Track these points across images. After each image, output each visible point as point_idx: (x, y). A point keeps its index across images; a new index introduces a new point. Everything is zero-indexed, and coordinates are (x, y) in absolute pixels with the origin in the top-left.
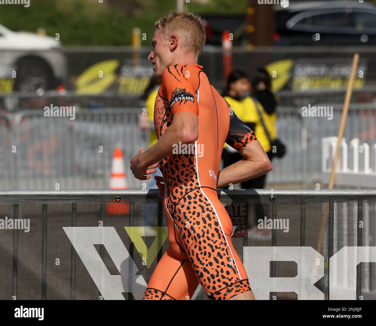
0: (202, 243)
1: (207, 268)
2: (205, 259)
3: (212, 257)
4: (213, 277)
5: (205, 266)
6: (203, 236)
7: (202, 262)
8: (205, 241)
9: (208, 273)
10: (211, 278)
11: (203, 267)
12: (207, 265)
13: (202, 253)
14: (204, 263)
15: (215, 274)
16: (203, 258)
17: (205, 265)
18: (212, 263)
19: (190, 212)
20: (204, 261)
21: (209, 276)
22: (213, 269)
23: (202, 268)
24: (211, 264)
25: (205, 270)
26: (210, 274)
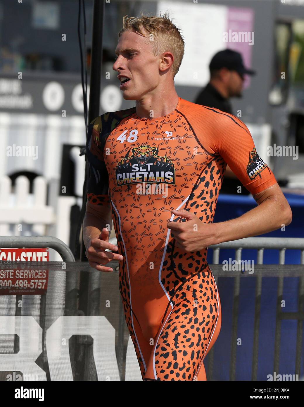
0: (195, 329)
1: (178, 353)
2: (183, 344)
3: (192, 349)
4: (176, 366)
5: (177, 350)
6: (200, 324)
7: (178, 345)
8: (198, 329)
9: (175, 359)
10: (172, 365)
11: (175, 349)
12: (180, 351)
13: (184, 337)
14: (178, 347)
15: (180, 365)
16: (182, 342)
17: (179, 349)
18: (187, 354)
19: (201, 292)
20: (180, 345)
21: (173, 362)
22: (183, 359)
23: (172, 349)
24: (185, 354)
25: (174, 354)
26: (176, 361)
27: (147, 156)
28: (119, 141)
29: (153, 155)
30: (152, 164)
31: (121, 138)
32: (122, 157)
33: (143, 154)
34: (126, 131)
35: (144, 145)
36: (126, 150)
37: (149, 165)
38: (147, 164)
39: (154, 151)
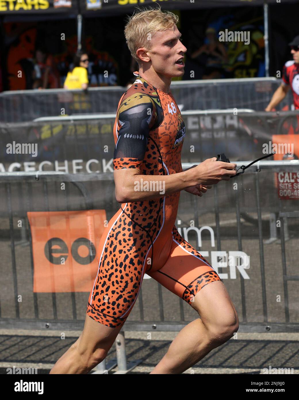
31: (170, 111)
32: (177, 126)
34: (168, 105)
36: (176, 120)
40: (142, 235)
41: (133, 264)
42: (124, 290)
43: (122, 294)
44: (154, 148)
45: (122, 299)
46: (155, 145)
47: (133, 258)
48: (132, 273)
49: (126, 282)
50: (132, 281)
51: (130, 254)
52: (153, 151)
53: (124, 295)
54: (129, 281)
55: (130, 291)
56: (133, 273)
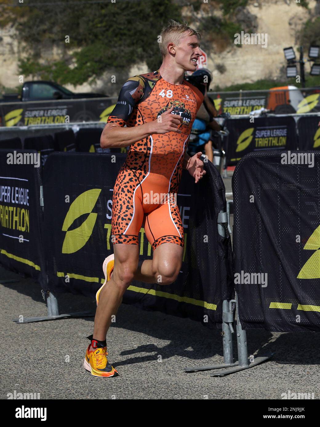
27: (179, 107)
28: (161, 97)
29: (183, 107)
30: (182, 113)
31: (162, 94)
32: (164, 106)
33: (177, 106)
34: (163, 90)
35: (177, 100)
36: (166, 102)
37: (181, 113)
38: (179, 112)
39: (183, 105)
40: (130, 173)
41: (124, 192)
42: (120, 211)
43: (120, 214)
44: (140, 117)
45: (121, 218)
46: (141, 115)
47: (124, 188)
48: (123, 198)
49: (121, 205)
50: (124, 204)
51: (122, 185)
52: (139, 119)
53: (121, 215)
54: (123, 204)
55: (125, 211)
56: (125, 198)
